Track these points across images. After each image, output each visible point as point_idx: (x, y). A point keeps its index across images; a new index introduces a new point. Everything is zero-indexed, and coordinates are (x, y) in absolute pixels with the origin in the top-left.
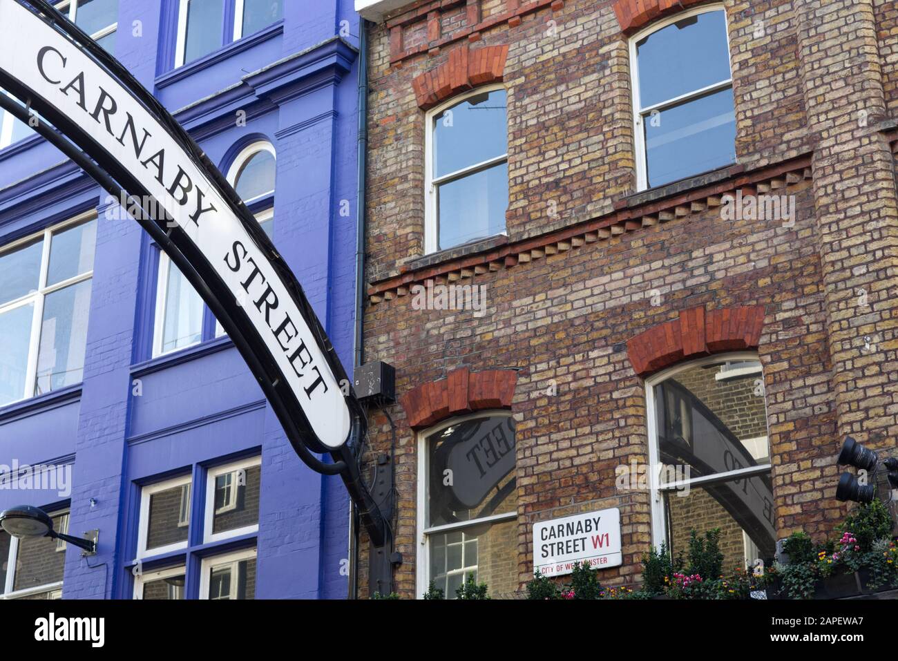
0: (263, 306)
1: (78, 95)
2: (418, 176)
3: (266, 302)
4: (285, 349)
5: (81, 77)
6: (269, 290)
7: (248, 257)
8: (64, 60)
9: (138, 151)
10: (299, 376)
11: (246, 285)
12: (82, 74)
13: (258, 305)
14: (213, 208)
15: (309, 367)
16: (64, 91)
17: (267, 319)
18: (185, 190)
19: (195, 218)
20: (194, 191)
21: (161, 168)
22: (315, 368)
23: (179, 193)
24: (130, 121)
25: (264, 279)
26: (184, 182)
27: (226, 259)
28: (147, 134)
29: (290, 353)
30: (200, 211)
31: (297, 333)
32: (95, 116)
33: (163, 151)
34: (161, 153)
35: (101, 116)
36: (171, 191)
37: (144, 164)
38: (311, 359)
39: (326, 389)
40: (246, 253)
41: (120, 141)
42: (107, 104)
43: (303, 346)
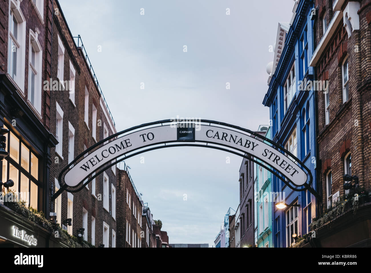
0: (275, 161)
1: (217, 137)
2: (323, 109)
3: (276, 160)
4: (283, 168)
5: (217, 133)
6: (277, 156)
7: (269, 151)
8: (213, 131)
9: (234, 141)
10: (288, 172)
11: (269, 158)
12: (218, 132)
13: (274, 161)
14: (257, 145)
15: (292, 169)
16: (214, 138)
17: (277, 163)
18: (249, 144)
19: (252, 149)
20: (252, 143)
21: (241, 142)
22: (294, 169)
23: (247, 146)
24: (232, 136)
25: (275, 154)
26: (248, 142)
27: (263, 154)
28: (236, 137)
29: (285, 169)
30: (254, 147)
31: (287, 163)
32: (222, 139)
33: (241, 138)
34: (241, 139)
35: (224, 138)
36: (245, 146)
37: (237, 143)
38: (292, 167)
39: (298, 172)
40: (268, 151)
41: (230, 141)
42: (225, 135)
43: (289, 165)
